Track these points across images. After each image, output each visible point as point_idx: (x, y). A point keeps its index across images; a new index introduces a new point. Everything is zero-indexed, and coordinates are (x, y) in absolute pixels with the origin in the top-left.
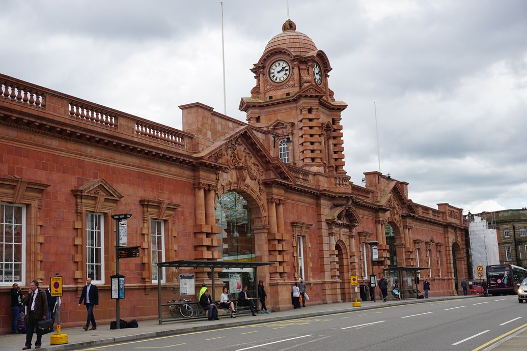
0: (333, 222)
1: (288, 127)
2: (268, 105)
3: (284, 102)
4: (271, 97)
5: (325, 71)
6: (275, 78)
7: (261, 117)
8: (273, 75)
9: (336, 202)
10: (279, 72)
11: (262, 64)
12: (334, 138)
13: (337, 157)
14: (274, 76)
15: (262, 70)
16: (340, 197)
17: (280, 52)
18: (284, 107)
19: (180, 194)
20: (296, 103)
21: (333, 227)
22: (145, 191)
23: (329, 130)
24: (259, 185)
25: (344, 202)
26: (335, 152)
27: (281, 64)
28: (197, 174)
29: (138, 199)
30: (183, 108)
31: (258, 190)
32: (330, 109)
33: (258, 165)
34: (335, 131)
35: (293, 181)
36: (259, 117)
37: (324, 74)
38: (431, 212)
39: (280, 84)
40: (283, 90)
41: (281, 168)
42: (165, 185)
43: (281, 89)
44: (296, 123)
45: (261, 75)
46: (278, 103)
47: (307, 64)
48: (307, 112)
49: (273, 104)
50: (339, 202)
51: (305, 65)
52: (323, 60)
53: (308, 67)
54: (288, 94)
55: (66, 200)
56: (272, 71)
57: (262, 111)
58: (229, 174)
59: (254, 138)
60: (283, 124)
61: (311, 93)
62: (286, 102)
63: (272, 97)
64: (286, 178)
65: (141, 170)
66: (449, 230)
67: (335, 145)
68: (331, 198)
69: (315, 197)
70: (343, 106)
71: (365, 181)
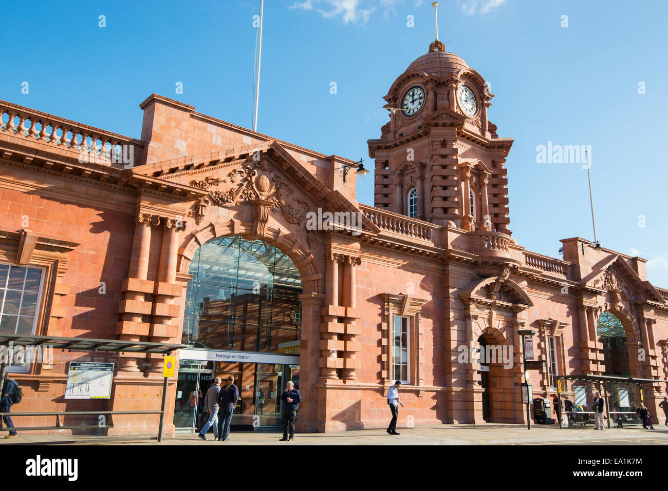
2: (396, 145)
3: (414, 138)
4: (401, 136)
5: (482, 99)
6: (408, 111)
8: (406, 107)
9: (481, 271)
10: (412, 103)
11: (392, 95)
12: (495, 186)
13: (498, 212)
15: (393, 103)
16: (485, 263)
18: (415, 145)
20: (427, 137)
23: (482, 174)
24: (308, 232)
25: (495, 271)
26: (496, 206)
27: (416, 91)
28: (138, 200)
31: (305, 240)
32: (488, 147)
34: (495, 176)
36: (387, 161)
37: (480, 103)
39: (412, 117)
43: (414, 123)
44: (428, 164)
46: (408, 141)
47: (447, 86)
48: (439, 147)
49: (402, 143)
50: (487, 271)
51: (445, 88)
52: (478, 84)
53: (448, 90)
54: (420, 128)
56: (405, 102)
57: (390, 153)
61: (444, 120)
63: (402, 133)
67: (495, 195)
68: (471, 264)
71: (562, 252)
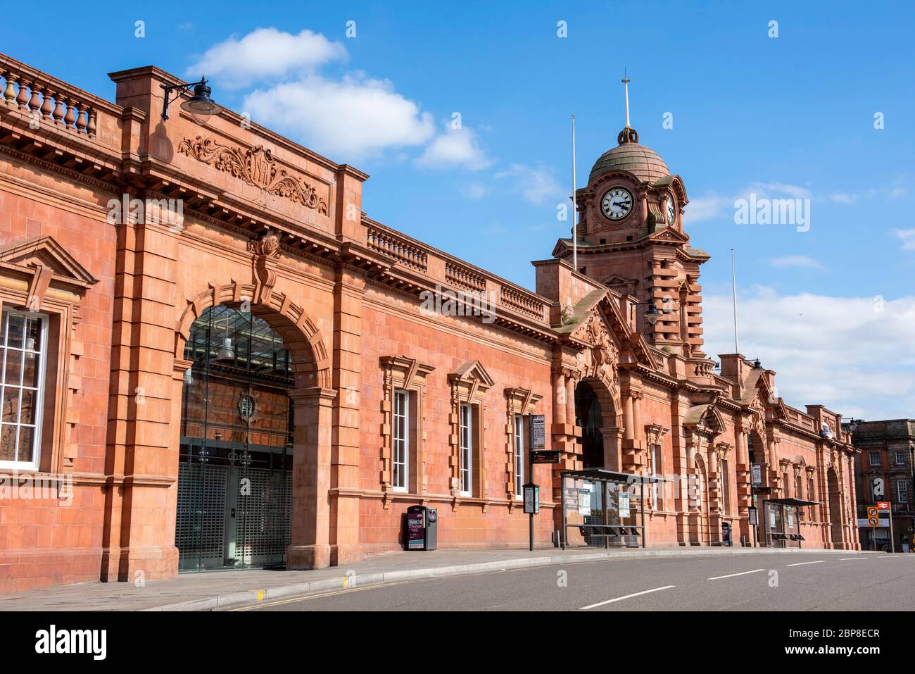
0: (693, 428)
1: (630, 286)
2: (598, 252)
3: (623, 249)
4: (603, 241)
5: (679, 206)
6: (609, 213)
7: (587, 269)
8: (606, 208)
9: (696, 399)
10: (615, 204)
11: (591, 191)
12: (691, 304)
13: (694, 333)
14: (608, 210)
15: (590, 200)
16: (702, 391)
17: (620, 175)
18: (622, 256)
19: (539, 382)
20: (642, 252)
21: (693, 434)
22: (509, 376)
23: (684, 292)
24: (614, 370)
25: (707, 399)
26: (690, 325)
27: (620, 193)
28: (556, 355)
29: (503, 388)
30: (535, 264)
31: (612, 378)
32: (686, 261)
33: (612, 344)
34: (692, 293)
35: (655, 367)
36: (585, 268)
37: (677, 209)
38: (800, 417)
39: (617, 223)
40: (622, 232)
41: (642, 349)
42: (527, 370)
43: (619, 229)
44: (641, 281)
45: (589, 208)
46: (615, 250)
47: (658, 195)
48: (660, 266)
49: (607, 251)
50: (700, 399)
51: (655, 196)
52: (677, 190)
53: (659, 199)
54: (629, 238)
55: (443, 386)
56: (606, 202)
57: (589, 260)
58: (585, 355)
59: (614, 306)
60: (622, 282)
61: (667, 239)
62: (626, 250)
63: (605, 240)
64: (647, 363)
65: (506, 349)
66: (825, 447)
67: (690, 314)
68: (690, 393)
69: (671, 389)
70: (703, 257)
71: (720, 367)
